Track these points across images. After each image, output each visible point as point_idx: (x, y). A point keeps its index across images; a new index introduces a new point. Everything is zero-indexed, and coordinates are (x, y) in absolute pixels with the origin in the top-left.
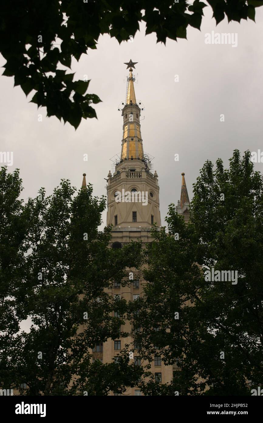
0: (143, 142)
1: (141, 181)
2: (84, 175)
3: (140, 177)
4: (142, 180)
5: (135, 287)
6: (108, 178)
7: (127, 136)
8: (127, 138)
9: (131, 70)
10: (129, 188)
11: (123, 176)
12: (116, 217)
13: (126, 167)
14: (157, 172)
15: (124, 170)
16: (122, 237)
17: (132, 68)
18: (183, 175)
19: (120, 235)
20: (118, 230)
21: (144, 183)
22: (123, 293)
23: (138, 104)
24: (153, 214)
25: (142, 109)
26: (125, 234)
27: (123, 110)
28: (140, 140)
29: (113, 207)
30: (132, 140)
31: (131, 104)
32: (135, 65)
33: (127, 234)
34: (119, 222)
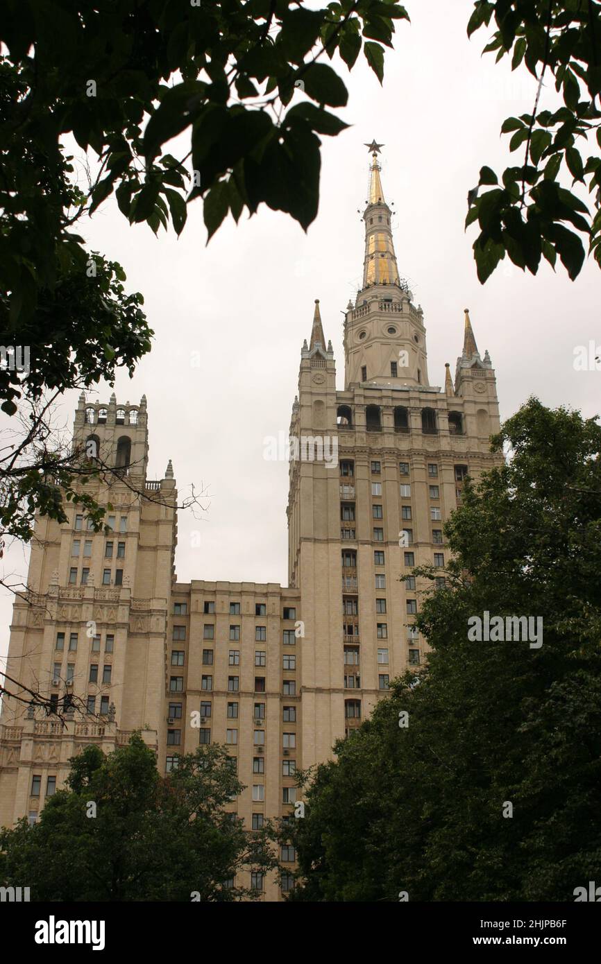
0: (398, 261)
1: (403, 318)
2: (317, 302)
3: (400, 310)
4: (404, 315)
5: (402, 473)
6: (347, 311)
7: (373, 251)
8: (374, 253)
9: (375, 155)
10: (384, 325)
11: (374, 307)
12: (364, 369)
13: (379, 295)
14: (421, 307)
15: (375, 299)
16: (381, 398)
17: (376, 152)
18: (466, 311)
19: (377, 394)
20: (373, 387)
21: (407, 320)
22: (385, 481)
23: (389, 204)
24: (420, 368)
25: (394, 213)
26: (385, 393)
27: (366, 213)
28: (394, 258)
29: (358, 354)
30: (383, 256)
31: (379, 204)
32: (380, 148)
33: (389, 394)
34: (368, 377)
